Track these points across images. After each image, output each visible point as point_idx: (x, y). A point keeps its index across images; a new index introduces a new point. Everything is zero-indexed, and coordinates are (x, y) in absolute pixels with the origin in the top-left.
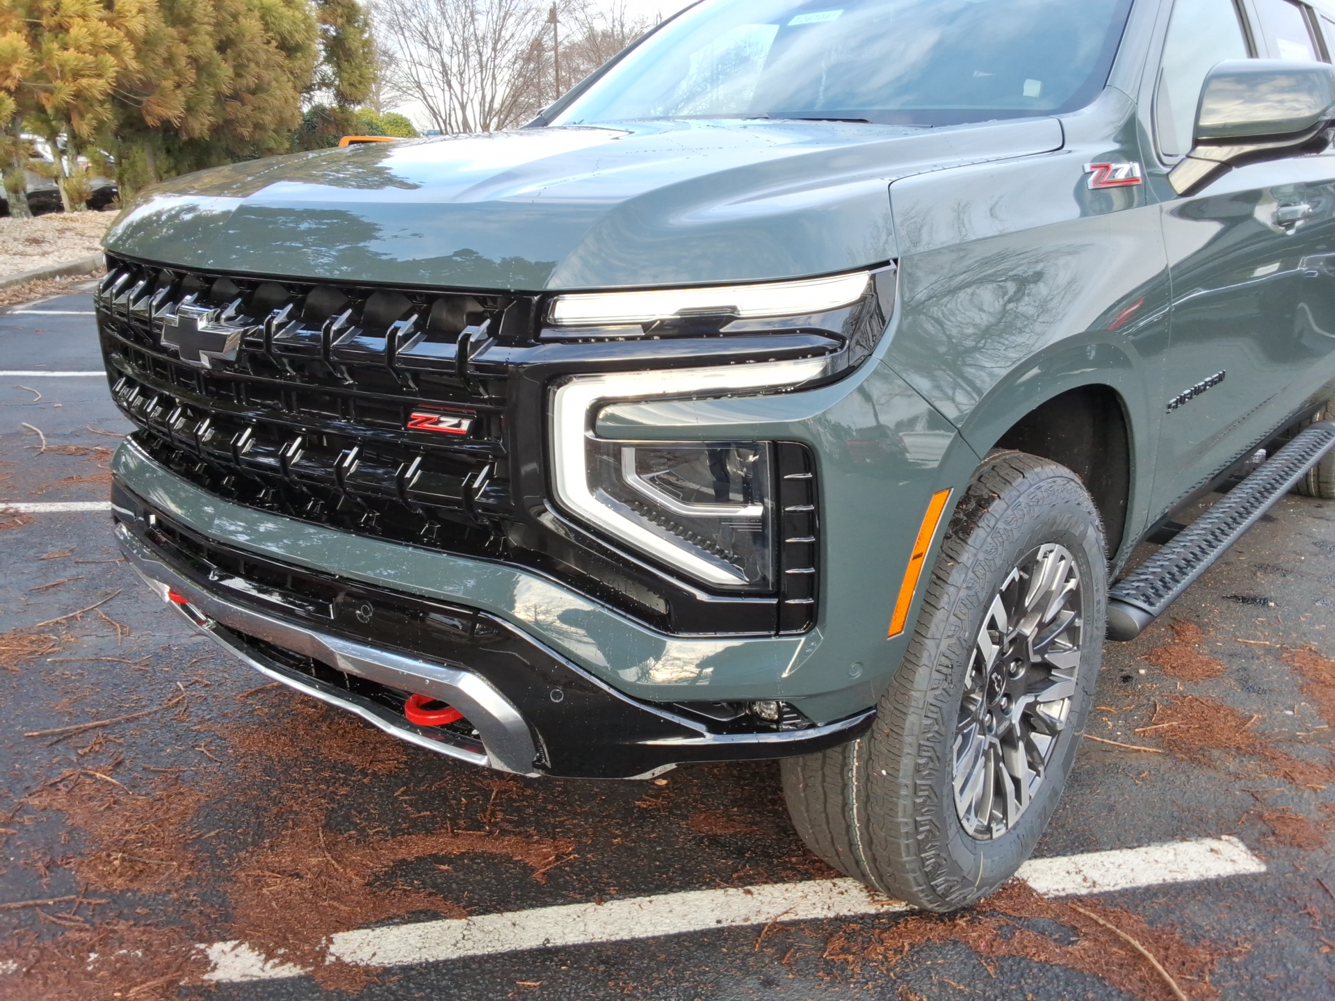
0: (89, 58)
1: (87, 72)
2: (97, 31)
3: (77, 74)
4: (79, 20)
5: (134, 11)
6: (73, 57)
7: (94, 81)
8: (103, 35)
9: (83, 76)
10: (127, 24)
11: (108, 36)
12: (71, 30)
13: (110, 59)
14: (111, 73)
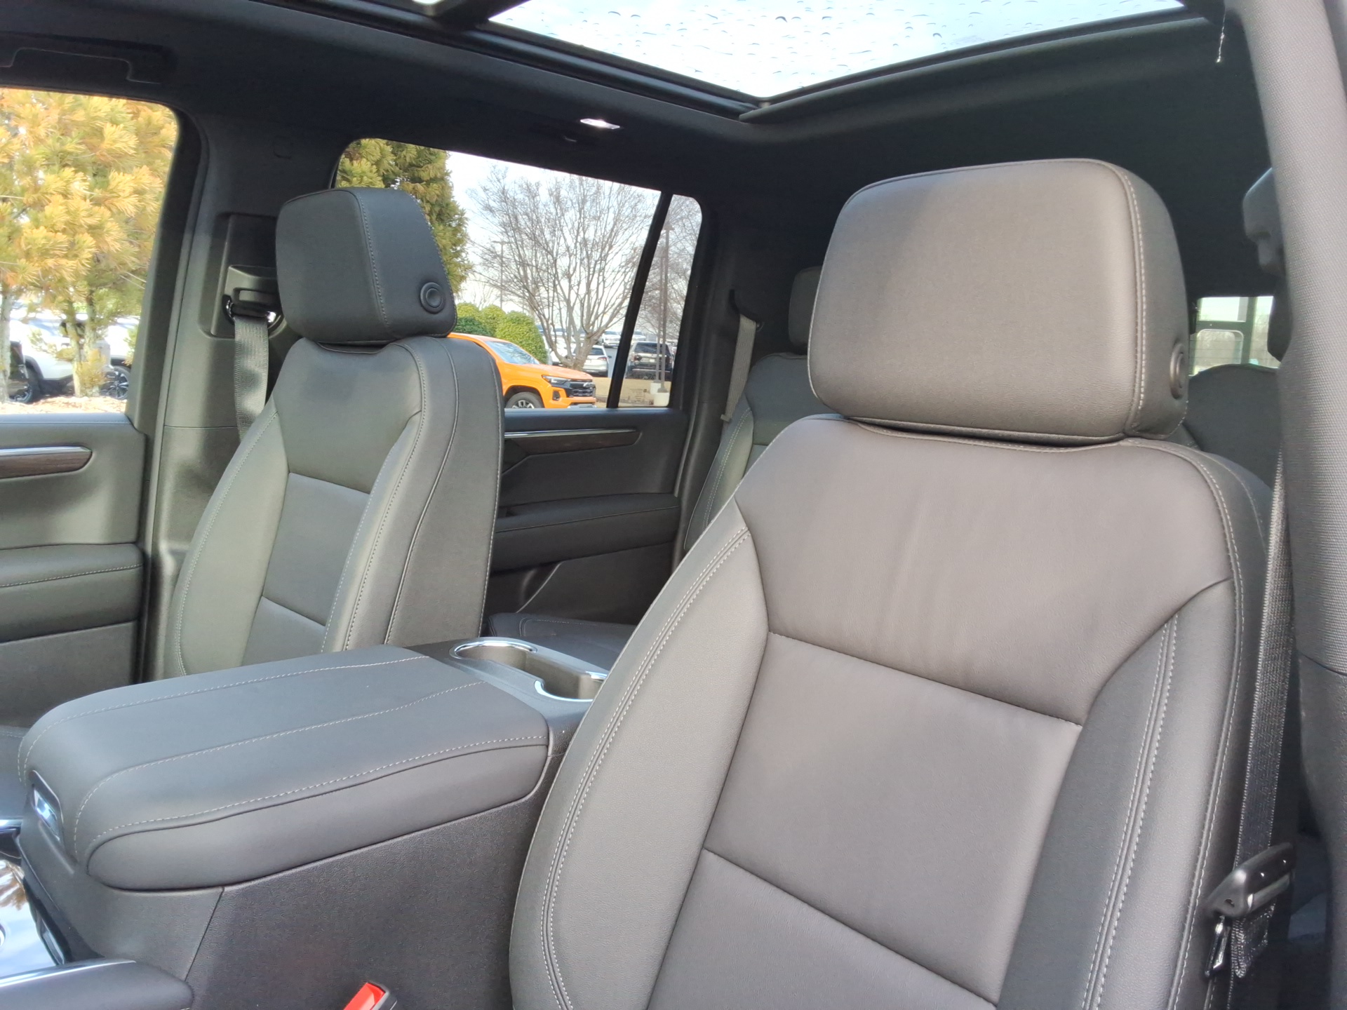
0: (61, 237)
1: (57, 252)
2: (77, 210)
3: (45, 253)
4: (60, 198)
5: (128, 190)
6: (41, 236)
7: (63, 261)
8: (83, 214)
9: (54, 256)
10: (117, 204)
11: (90, 215)
12: (46, 207)
13: (87, 240)
14: (86, 254)
